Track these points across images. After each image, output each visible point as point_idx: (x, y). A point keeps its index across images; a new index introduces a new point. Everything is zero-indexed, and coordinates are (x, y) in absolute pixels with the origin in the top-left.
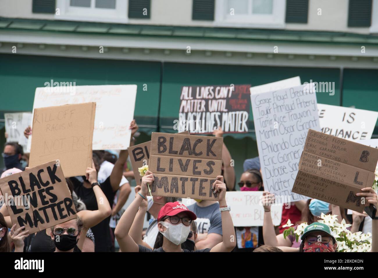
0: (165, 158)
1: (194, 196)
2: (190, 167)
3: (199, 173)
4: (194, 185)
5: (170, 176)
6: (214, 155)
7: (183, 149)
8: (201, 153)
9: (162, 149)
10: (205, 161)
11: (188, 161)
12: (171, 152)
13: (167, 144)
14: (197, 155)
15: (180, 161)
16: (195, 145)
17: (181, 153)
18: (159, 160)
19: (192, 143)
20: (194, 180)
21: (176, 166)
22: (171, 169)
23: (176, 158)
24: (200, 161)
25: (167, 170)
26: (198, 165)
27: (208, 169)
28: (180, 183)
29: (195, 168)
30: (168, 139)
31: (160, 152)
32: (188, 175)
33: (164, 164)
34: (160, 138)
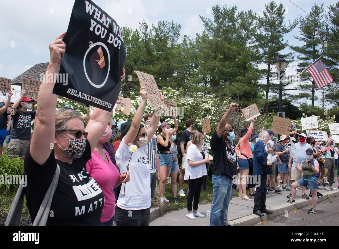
0: (26, 86)
1: (35, 98)
2: (33, 89)
3: (35, 91)
4: (35, 94)
5: (29, 91)
6: (38, 86)
7: (30, 83)
8: (35, 85)
9: (25, 83)
10: (36, 87)
11: (32, 87)
12: (28, 84)
13: (26, 81)
14: (34, 85)
15: (30, 87)
16: (33, 83)
17: (30, 85)
18: (25, 86)
19: (33, 82)
20: (35, 93)
21: (29, 88)
22: (28, 89)
23: (29, 86)
24: (35, 87)
25: (27, 89)
26: (35, 88)
27: (38, 90)
28: (31, 93)
29: (34, 89)
30: (26, 80)
31: (24, 84)
32: (33, 91)
33: (26, 88)
34: (24, 79)
